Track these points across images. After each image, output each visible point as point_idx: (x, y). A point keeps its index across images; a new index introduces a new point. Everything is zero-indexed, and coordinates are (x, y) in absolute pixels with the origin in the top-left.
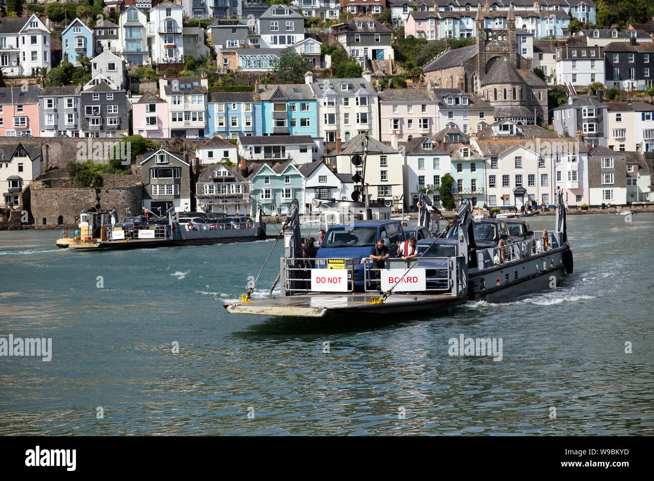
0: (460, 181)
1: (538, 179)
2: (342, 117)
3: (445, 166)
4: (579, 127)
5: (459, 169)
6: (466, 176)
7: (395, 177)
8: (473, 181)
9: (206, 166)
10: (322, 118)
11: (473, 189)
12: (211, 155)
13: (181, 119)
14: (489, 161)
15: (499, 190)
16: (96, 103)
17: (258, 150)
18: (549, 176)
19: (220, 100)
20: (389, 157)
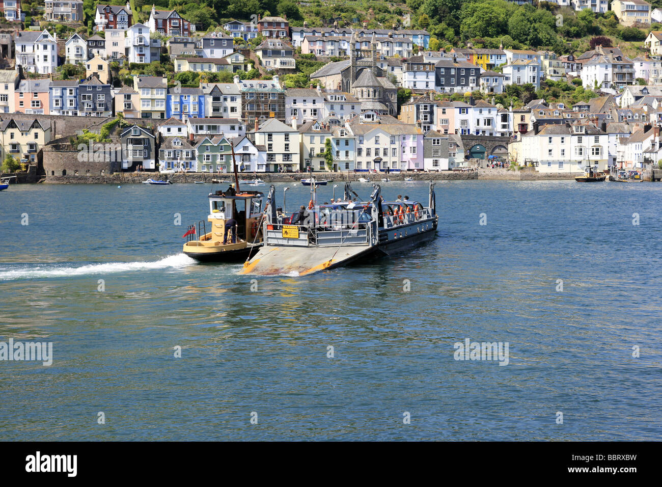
0: (338, 151)
1: (390, 152)
4: (418, 118)
5: (338, 144)
6: (342, 148)
7: (294, 148)
8: (347, 152)
9: (166, 138)
11: (347, 157)
12: (169, 130)
13: (148, 104)
14: (358, 139)
15: (364, 159)
16: (89, 92)
17: (201, 128)
18: (398, 150)
20: (291, 135)
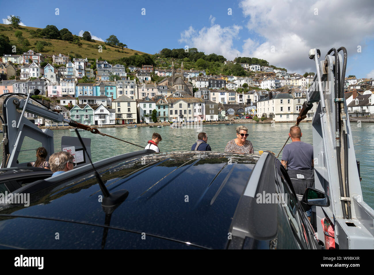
0: (159, 112)
1: (188, 112)
2: (125, 92)
3: (154, 106)
5: (159, 108)
6: (162, 110)
7: (134, 110)
8: (164, 112)
10: (118, 92)
11: (164, 115)
12: (64, 102)
13: (65, 92)
14: (170, 105)
15: (174, 115)
16: (33, 85)
17: (85, 101)
18: (192, 111)
19: (81, 85)
20: (131, 103)
